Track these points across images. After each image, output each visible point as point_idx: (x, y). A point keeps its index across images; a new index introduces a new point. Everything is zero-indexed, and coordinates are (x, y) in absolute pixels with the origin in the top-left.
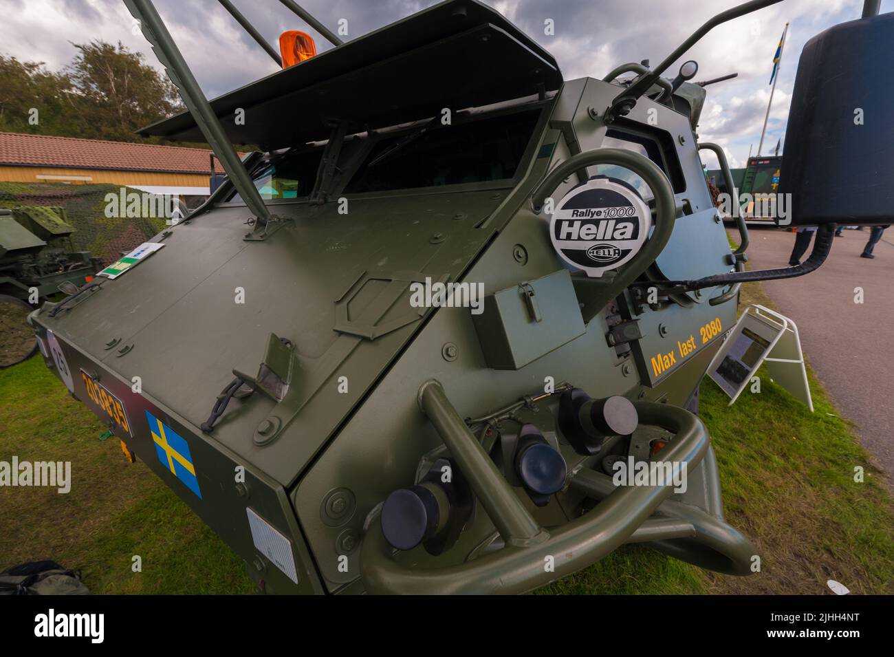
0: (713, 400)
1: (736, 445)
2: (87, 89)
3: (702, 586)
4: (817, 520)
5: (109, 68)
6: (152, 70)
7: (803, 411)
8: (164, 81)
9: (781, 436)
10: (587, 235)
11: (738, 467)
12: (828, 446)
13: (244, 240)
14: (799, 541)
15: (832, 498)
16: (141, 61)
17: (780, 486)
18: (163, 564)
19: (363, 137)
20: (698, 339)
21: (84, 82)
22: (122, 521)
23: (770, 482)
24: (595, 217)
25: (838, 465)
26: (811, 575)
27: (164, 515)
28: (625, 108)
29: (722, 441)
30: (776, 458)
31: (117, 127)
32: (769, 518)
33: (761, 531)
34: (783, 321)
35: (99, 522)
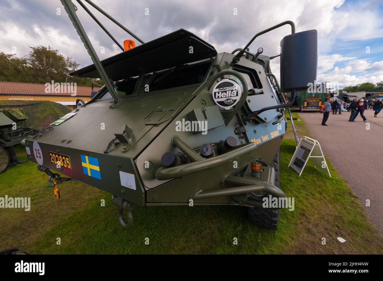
0: (293, 175)
1: (302, 191)
2: (33, 64)
3: (289, 242)
4: (333, 216)
5: (44, 56)
6: (62, 56)
7: (327, 177)
8: (66, 60)
9: (319, 187)
10: (224, 96)
11: (303, 199)
12: (337, 189)
13: (109, 108)
14: (326, 224)
15: (339, 208)
16: (57, 53)
17: (319, 205)
18: (65, 250)
19: (151, 74)
20: (270, 136)
21: (33, 61)
22: (46, 235)
23: (315, 203)
24: (225, 90)
25: (340, 195)
26: (331, 236)
27: (65, 231)
28: (236, 61)
29: (296, 190)
30: (317, 195)
31: (45, 79)
32: (315, 217)
33: (312, 221)
34: (314, 141)
35: (35, 236)
